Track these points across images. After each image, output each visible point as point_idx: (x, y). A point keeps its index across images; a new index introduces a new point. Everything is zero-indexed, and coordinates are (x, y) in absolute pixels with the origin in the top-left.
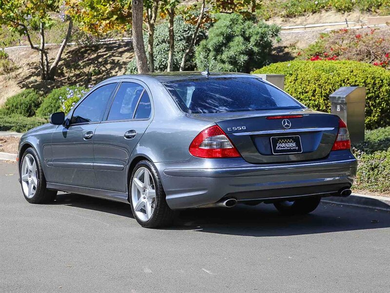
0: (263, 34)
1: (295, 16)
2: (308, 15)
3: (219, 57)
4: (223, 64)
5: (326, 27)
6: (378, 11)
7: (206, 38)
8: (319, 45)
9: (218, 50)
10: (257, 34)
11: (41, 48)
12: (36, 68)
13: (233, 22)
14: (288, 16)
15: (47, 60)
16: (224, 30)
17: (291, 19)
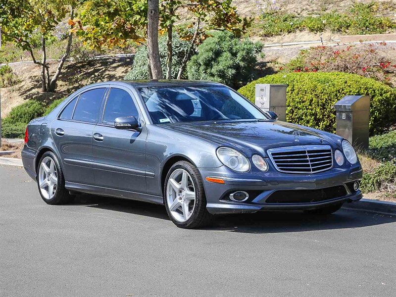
0: (249, 50)
1: (272, 35)
2: (284, 34)
3: (208, 71)
4: (213, 77)
5: (302, 45)
6: (347, 31)
7: (196, 53)
8: (299, 60)
9: (208, 64)
10: (243, 50)
11: (43, 63)
12: (37, 81)
13: (221, 39)
14: (266, 36)
15: (48, 73)
16: (213, 46)
17: (268, 38)
